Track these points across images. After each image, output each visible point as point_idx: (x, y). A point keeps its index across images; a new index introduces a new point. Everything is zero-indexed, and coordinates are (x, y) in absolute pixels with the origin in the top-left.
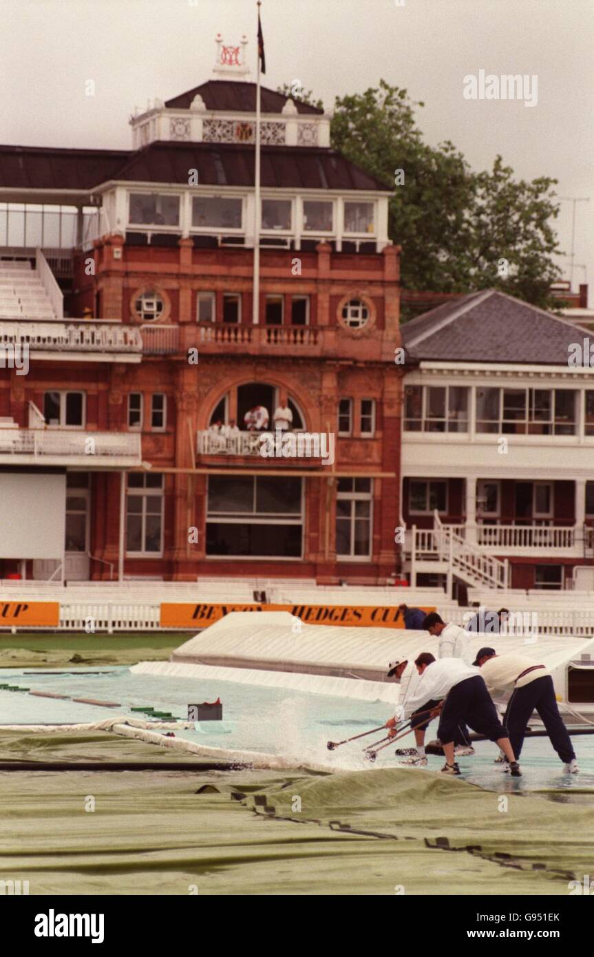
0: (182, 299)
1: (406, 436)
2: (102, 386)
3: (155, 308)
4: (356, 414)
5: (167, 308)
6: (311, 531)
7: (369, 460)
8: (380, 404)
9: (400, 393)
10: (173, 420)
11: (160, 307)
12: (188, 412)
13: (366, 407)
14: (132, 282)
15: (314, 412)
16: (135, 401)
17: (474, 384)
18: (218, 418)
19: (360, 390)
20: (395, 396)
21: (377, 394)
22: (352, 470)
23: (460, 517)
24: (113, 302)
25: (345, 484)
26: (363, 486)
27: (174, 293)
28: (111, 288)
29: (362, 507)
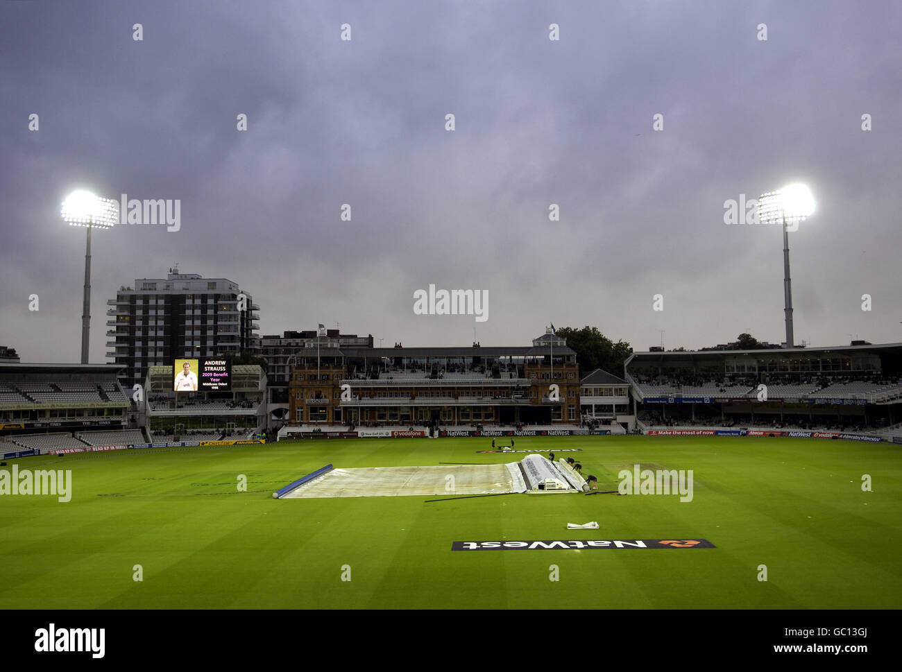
0: (539, 374)
1: (581, 397)
2: (525, 390)
4: (571, 393)
5: (536, 376)
7: (574, 402)
8: (576, 392)
10: (537, 396)
12: (540, 394)
13: (573, 392)
14: (530, 372)
15: (563, 394)
16: (531, 393)
17: (593, 387)
18: (545, 395)
19: (571, 389)
20: (578, 390)
21: (575, 390)
22: (572, 404)
23: (592, 412)
24: (526, 376)
25: (570, 406)
26: (573, 407)
27: (537, 373)
28: (526, 372)
29: (573, 410)
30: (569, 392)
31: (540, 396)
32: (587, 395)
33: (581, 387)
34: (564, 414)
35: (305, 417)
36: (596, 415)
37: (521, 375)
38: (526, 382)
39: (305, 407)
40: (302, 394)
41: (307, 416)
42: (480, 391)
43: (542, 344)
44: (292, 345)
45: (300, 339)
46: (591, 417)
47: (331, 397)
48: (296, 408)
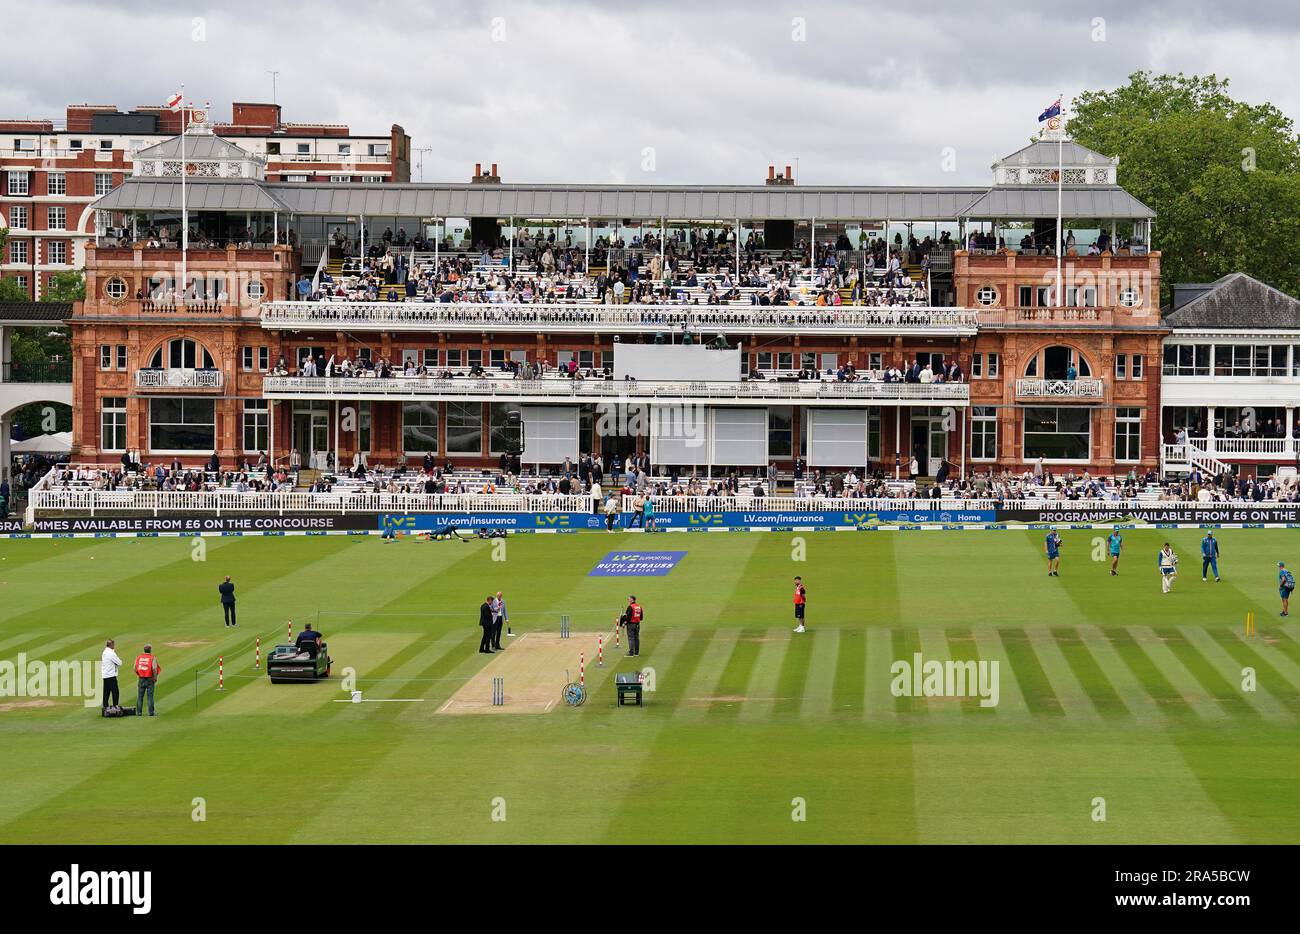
0: (1008, 291)
1: (1165, 379)
2: (954, 350)
3: (991, 297)
4: (1130, 364)
5: (998, 296)
6: (1096, 445)
7: (1138, 396)
8: (1146, 358)
9: (1160, 350)
10: (1001, 372)
11: (994, 296)
12: (1010, 366)
13: (1137, 360)
14: (974, 282)
15: (1096, 365)
16: (978, 359)
17: (1213, 343)
18: (1031, 371)
19: (1130, 349)
20: (1156, 352)
21: (1144, 352)
22: (1126, 403)
23: (1204, 433)
24: (962, 294)
25: (1122, 412)
26: (1135, 413)
27: (1003, 287)
28: (961, 285)
29: (1134, 427)
30: (1122, 360)
31: (1009, 374)
32: (1190, 373)
33: (1167, 341)
34: (1097, 441)
35: (132, 435)
36: (1219, 447)
37: (943, 292)
38: (955, 321)
39: (132, 402)
40: (122, 350)
41: (142, 432)
42: (787, 350)
43: (1025, 178)
44: (98, 158)
45: (99, 138)
46: (1200, 454)
47: (229, 365)
48: (100, 403)
